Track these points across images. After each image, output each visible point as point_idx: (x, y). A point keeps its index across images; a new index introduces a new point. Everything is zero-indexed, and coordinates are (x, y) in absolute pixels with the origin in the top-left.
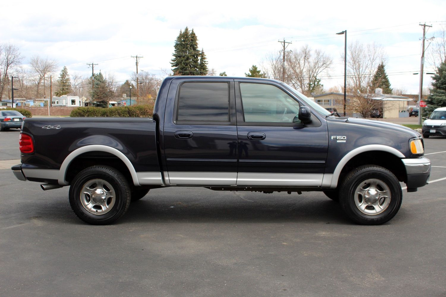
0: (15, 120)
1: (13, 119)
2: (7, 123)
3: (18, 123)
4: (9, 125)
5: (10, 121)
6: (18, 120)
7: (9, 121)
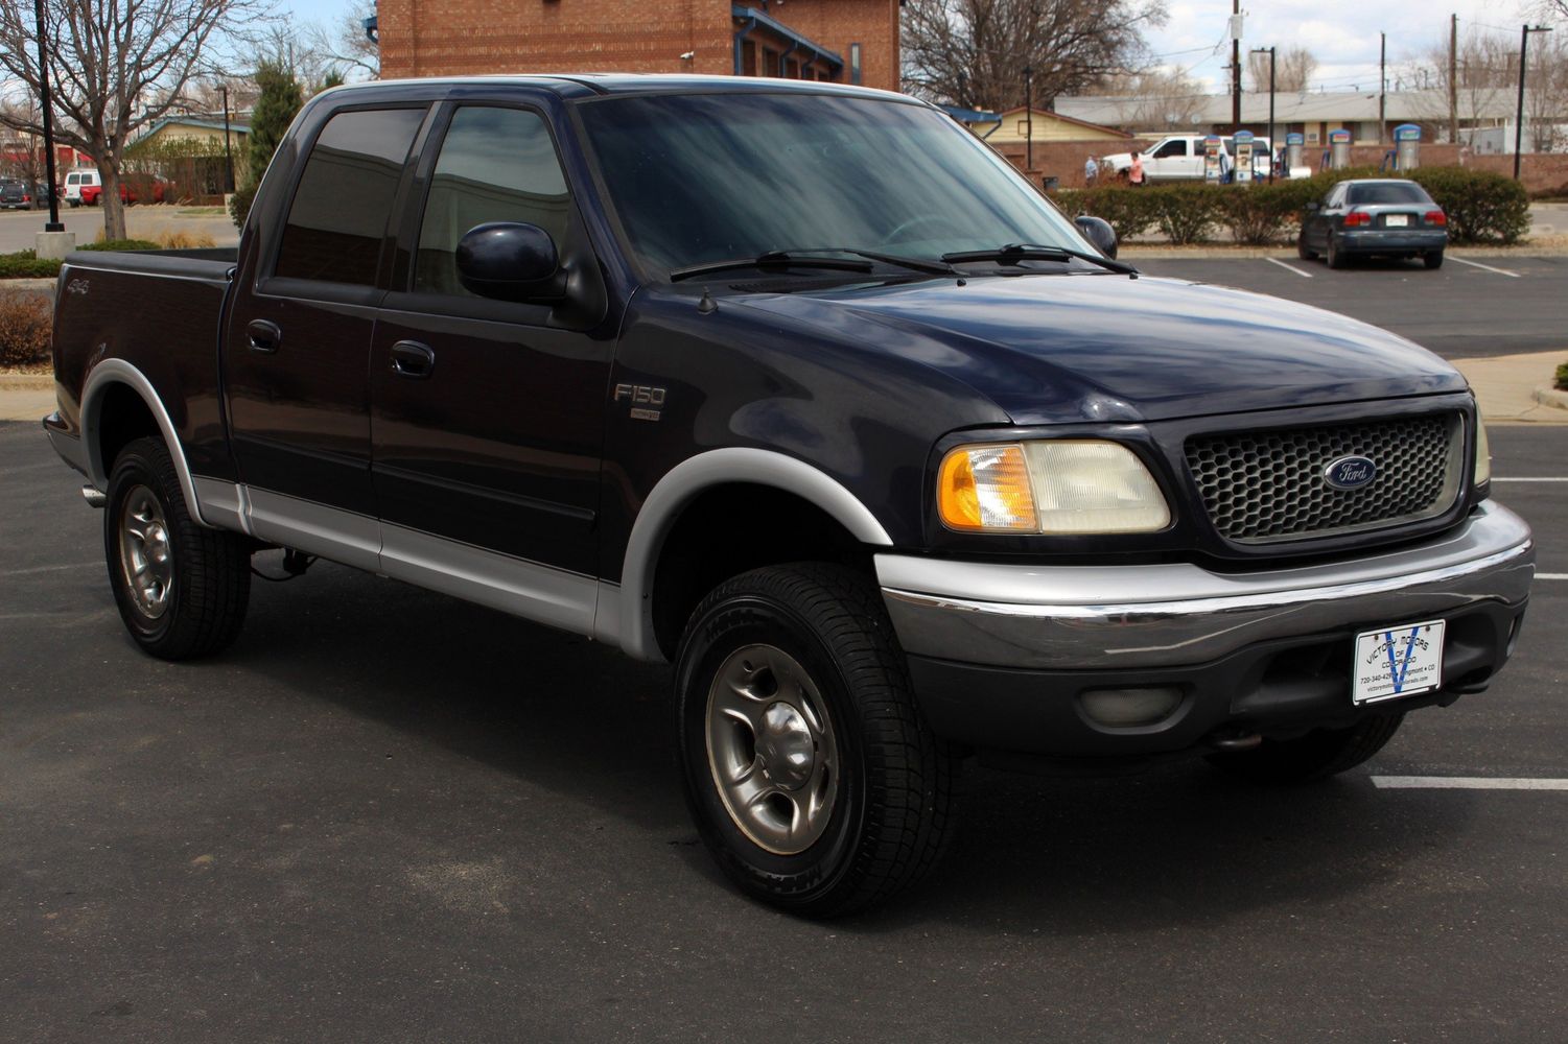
0: (1391, 222)
1: (1382, 216)
2: (1356, 234)
3: (1402, 233)
4: (1359, 243)
5: (1367, 224)
6: (1403, 221)
7: (1362, 224)
